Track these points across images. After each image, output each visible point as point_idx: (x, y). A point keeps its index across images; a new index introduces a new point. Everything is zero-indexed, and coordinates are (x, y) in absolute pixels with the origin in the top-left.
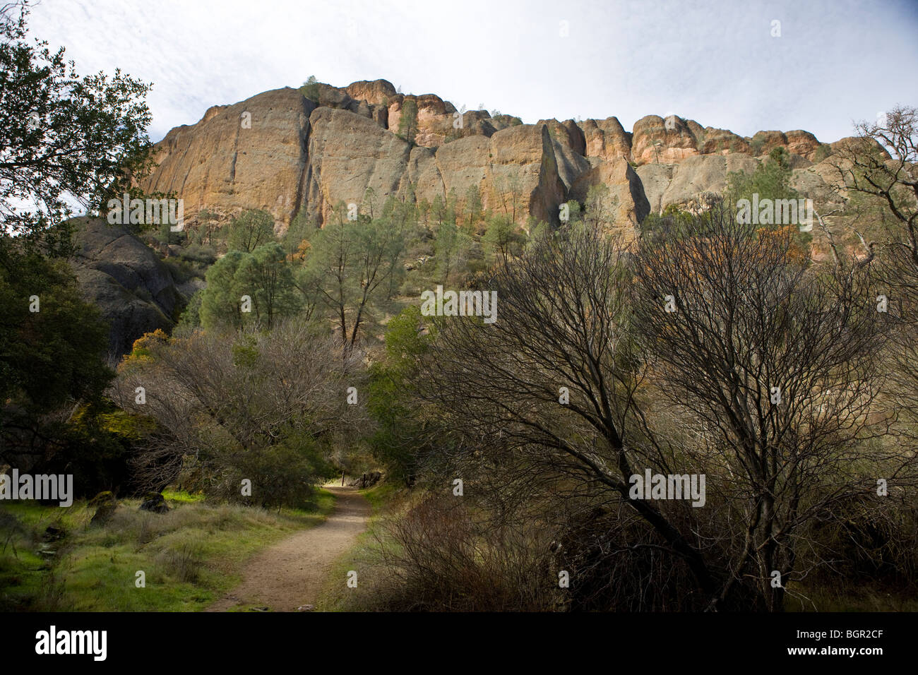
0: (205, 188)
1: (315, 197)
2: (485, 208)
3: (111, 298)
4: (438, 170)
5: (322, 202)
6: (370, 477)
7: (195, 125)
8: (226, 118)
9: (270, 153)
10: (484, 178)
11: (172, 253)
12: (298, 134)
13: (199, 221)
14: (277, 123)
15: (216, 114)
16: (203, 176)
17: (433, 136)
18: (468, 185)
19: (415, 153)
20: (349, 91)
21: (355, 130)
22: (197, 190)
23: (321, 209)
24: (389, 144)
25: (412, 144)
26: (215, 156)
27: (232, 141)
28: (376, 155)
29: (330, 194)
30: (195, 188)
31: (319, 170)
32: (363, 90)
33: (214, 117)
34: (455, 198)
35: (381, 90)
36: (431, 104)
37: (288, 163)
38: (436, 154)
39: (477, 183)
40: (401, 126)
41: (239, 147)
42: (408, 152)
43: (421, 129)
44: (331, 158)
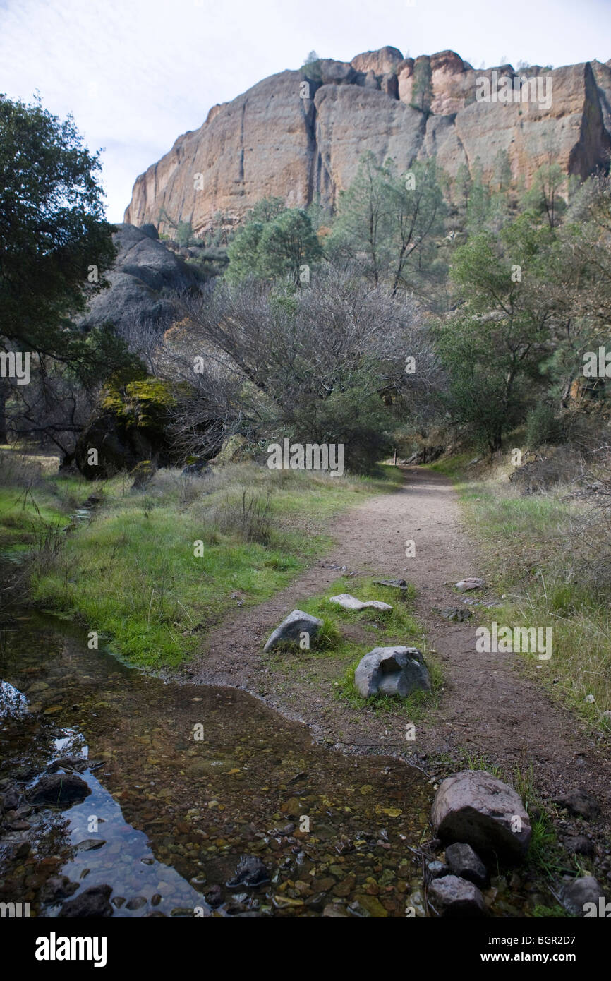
0: (216, 193)
1: (327, 187)
2: (515, 177)
3: (139, 299)
4: (459, 139)
5: (334, 192)
6: (430, 452)
7: (199, 130)
8: (229, 115)
9: (276, 146)
10: (513, 141)
11: (192, 255)
12: (303, 121)
13: (214, 227)
14: (280, 112)
15: (219, 112)
16: (213, 181)
17: (451, 102)
18: (495, 153)
19: (431, 124)
20: (353, 65)
21: (364, 106)
22: (209, 195)
23: (334, 199)
24: (401, 116)
25: (427, 114)
26: (222, 157)
27: (238, 139)
28: (388, 132)
29: (343, 182)
30: (207, 194)
31: (329, 157)
32: (367, 62)
33: (217, 116)
34: (480, 168)
35: (388, 59)
36: (446, 62)
37: (297, 154)
38: (456, 120)
39: (505, 148)
40: (414, 93)
41: (245, 144)
42: (423, 123)
43: (436, 94)
44: (341, 142)
